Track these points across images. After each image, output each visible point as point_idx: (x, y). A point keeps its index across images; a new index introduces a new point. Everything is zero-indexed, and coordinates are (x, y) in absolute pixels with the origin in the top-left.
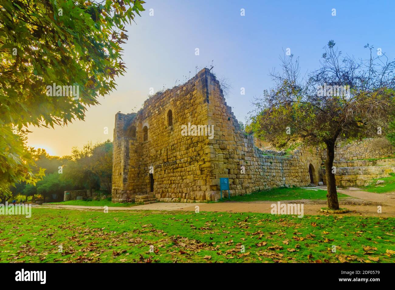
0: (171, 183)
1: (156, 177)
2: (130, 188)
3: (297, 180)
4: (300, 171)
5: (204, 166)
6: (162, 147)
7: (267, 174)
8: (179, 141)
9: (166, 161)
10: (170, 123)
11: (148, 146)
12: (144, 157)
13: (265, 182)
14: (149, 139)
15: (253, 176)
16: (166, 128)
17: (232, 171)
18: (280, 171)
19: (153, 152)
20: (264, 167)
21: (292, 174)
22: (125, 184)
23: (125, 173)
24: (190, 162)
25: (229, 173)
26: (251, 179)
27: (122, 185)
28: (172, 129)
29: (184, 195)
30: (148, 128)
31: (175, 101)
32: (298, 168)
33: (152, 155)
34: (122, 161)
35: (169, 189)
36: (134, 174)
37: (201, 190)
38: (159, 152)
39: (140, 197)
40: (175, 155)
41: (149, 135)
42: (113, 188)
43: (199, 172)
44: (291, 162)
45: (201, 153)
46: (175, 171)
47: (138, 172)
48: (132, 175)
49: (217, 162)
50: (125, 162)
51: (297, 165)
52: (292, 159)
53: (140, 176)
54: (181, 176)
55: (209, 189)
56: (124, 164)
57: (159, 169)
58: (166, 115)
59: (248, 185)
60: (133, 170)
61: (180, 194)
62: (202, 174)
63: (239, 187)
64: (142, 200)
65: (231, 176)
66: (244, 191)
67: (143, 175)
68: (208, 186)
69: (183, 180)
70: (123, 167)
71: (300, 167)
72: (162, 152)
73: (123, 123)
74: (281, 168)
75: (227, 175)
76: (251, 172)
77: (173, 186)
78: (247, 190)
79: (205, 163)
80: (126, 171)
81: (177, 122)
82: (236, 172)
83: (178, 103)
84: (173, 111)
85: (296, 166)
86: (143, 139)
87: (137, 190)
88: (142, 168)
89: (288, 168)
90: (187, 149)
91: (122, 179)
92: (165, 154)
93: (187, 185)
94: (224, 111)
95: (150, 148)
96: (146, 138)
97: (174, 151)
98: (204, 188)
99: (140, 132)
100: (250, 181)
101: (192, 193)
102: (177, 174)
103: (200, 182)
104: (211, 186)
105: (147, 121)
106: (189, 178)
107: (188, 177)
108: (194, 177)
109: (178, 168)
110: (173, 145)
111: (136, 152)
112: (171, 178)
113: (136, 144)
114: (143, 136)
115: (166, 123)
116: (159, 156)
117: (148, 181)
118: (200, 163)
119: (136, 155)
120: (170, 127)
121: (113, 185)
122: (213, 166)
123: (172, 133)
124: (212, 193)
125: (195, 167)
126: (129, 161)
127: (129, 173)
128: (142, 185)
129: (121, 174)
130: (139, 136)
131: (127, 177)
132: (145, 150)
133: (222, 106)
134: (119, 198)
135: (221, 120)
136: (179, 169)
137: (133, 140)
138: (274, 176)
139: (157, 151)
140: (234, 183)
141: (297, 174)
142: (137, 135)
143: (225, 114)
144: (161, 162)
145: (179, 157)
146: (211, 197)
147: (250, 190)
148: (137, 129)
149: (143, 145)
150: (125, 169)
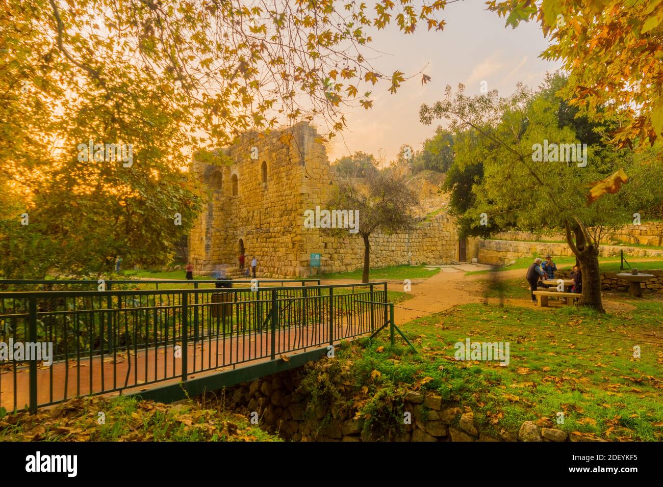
0: (263, 255)
1: (247, 245)
2: (215, 258)
3: (432, 256)
4: (440, 243)
5: (295, 239)
6: (255, 208)
7: (382, 248)
8: (274, 204)
9: (258, 226)
10: (265, 180)
11: (238, 203)
12: (233, 217)
13: (377, 257)
14: (240, 194)
15: (359, 251)
16: (259, 184)
17: (329, 245)
18: (403, 244)
19: (244, 212)
20: (378, 240)
21: (425, 248)
22: (208, 253)
23: (207, 238)
24: (284, 233)
25: (326, 247)
26: (356, 254)
27: (204, 254)
28: (266, 187)
29: (276, 269)
30: (238, 178)
31: (271, 151)
32: (437, 239)
33: (243, 216)
34: (204, 222)
35: (262, 262)
36: (220, 240)
37: (291, 265)
38: (251, 214)
39: (227, 269)
40: (268, 220)
41: (240, 188)
42: (193, 256)
43: (290, 245)
44: (426, 232)
45: (294, 223)
46: (268, 240)
47: (225, 236)
48: (217, 241)
49: (310, 236)
50: (208, 223)
51: (437, 235)
52: (428, 228)
53: (227, 242)
54: (273, 247)
55: (298, 265)
56: (206, 227)
57: (251, 236)
58: (260, 166)
59: (351, 261)
60: (218, 234)
61: (272, 269)
62: (293, 248)
63: (337, 263)
64: (229, 274)
65: (327, 251)
66: (343, 268)
67: (232, 241)
68: (298, 262)
69: (276, 252)
70: (204, 231)
71: (442, 238)
72: (255, 214)
73: (203, 167)
74: (407, 241)
75: (322, 250)
76: (357, 246)
77: (266, 258)
78: (349, 267)
79: (296, 235)
80: (208, 235)
81: (271, 180)
82: (335, 246)
83: (274, 154)
84: (268, 164)
85: (435, 237)
86: (232, 192)
87: (223, 260)
88: (231, 232)
89: (419, 240)
90: (281, 216)
91: (204, 246)
92: (258, 218)
93: (279, 259)
94: (325, 172)
95: (241, 207)
96: (235, 192)
97: (268, 216)
98: (294, 263)
99: (228, 182)
100: (353, 256)
101: (283, 268)
102: (270, 245)
103: (292, 257)
104: (301, 262)
105: (237, 168)
106: (282, 251)
107: (281, 249)
108: (287, 250)
109: (271, 237)
110: (267, 208)
111: (222, 210)
112: (263, 249)
113: (222, 199)
114: (232, 187)
115: (260, 177)
116: (250, 219)
117: (237, 250)
118: (293, 235)
119: (221, 213)
120: (264, 184)
121: (192, 253)
122: (304, 239)
123: (266, 192)
124: (302, 269)
125: (287, 239)
126: (213, 222)
127: (212, 238)
128: (230, 254)
129: (202, 239)
130: (226, 188)
131: (210, 243)
132: (234, 207)
133: (323, 167)
134: (200, 270)
135: (319, 185)
136: (272, 239)
137: (218, 193)
138: (393, 251)
139: (248, 212)
140: (331, 258)
141: (433, 248)
142: (223, 185)
143: (326, 177)
144: (253, 227)
145: (273, 225)
146: (300, 273)
147: (354, 267)
148: (224, 178)
149: (232, 201)
150: (207, 233)
